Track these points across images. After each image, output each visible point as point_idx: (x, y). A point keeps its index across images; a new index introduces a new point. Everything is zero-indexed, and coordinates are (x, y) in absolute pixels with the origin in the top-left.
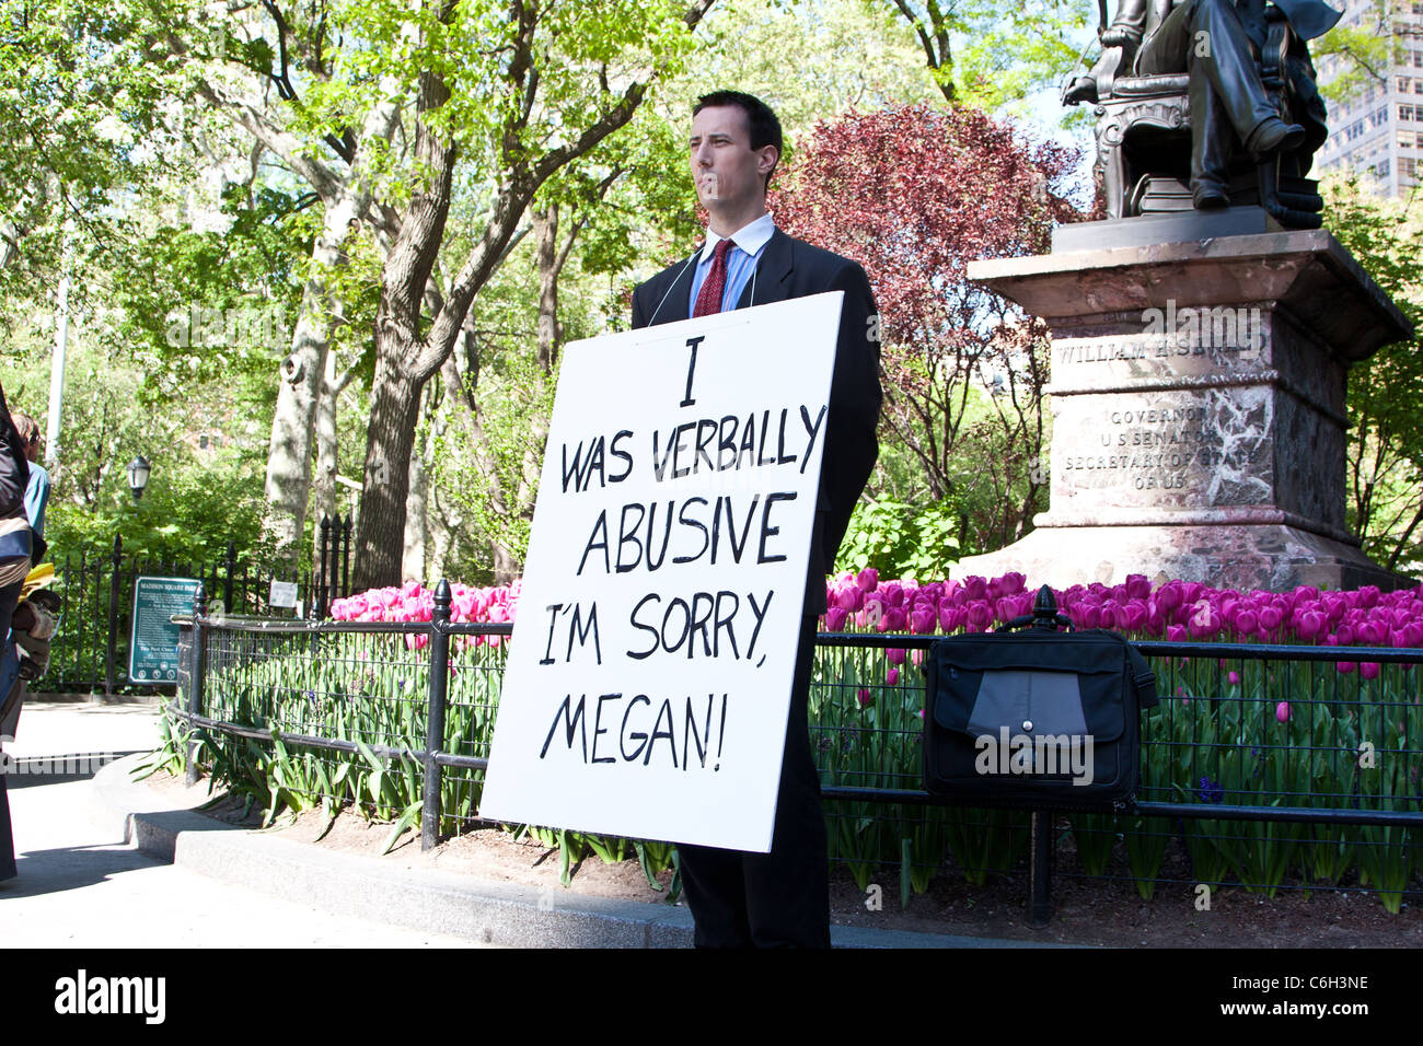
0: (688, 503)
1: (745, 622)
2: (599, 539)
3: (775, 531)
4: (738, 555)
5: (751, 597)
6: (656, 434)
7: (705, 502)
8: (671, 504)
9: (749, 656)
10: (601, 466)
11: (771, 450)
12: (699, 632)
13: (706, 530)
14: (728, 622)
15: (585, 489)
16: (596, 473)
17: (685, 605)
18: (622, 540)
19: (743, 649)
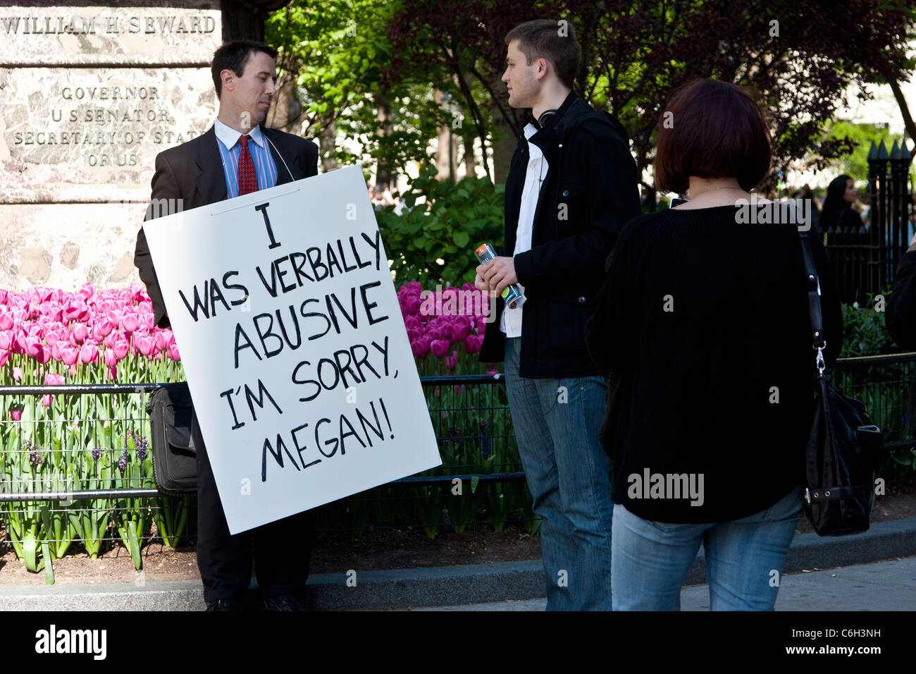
0: (304, 304)
1: (376, 358)
2: (242, 341)
3: (375, 305)
4: (354, 324)
5: (374, 344)
6: (258, 269)
7: (317, 301)
8: (292, 308)
9: (387, 374)
10: (221, 297)
11: (351, 261)
12: (347, 373)
13: (325, 316)
14: (365, 361)
15: (214, 314)
16: (218, 303)
17: (329, 361)
18: (262, 338)
19: (381, 371)
